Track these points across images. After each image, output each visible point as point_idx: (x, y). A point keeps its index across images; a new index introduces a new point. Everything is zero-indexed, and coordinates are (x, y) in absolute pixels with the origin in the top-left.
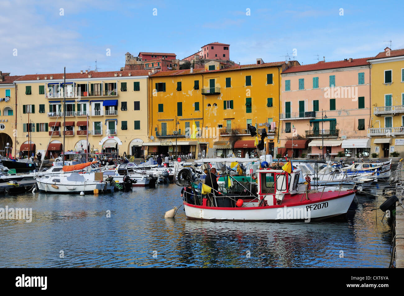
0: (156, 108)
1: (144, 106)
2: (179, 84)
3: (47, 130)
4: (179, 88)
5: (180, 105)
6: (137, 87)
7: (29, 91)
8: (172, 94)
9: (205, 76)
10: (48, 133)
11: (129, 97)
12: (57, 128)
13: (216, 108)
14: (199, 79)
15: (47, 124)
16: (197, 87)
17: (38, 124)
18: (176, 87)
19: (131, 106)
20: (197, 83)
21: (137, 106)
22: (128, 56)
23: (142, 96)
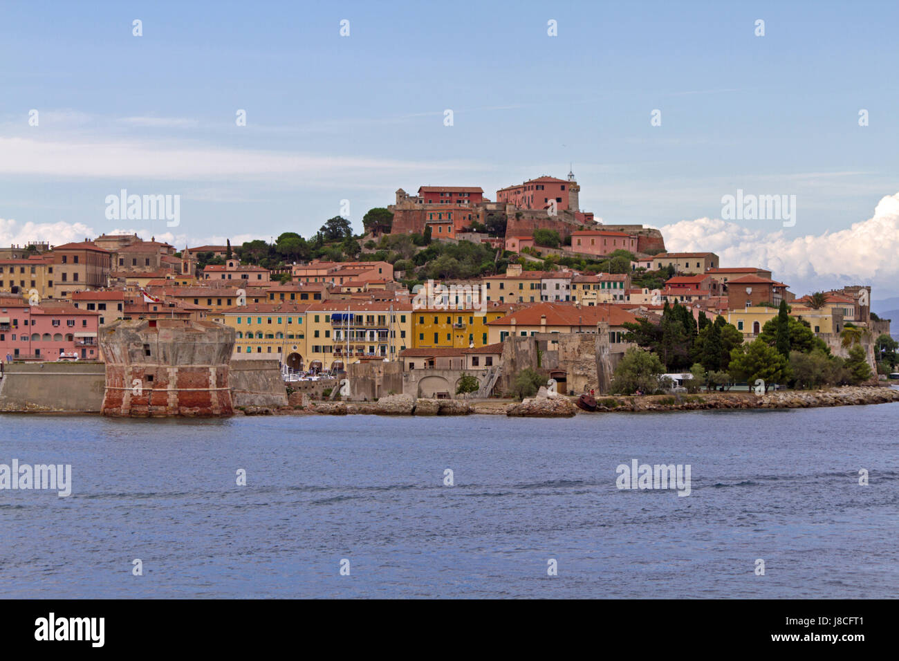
0: (418, 336)
1: (408, 334)
2: (436, 318)
3: (331, 352)
4: (436, 322)
5: (436, 335)
6: (403, 319)
7: (317, 319)
8: (430, 326)
9: (455, 314)
10: (332, 354)
11: (397, 327)
12: (338, 350)
13: (462, 339)
14: (451, 316)
15: (331, 347)
16: (449, 322)
17: (324, 347)
18: (434, 320)
19: (398, 334)
20: (449, 318)
21: (403, 334)
22: (401, 195)
23: (407, 327)
